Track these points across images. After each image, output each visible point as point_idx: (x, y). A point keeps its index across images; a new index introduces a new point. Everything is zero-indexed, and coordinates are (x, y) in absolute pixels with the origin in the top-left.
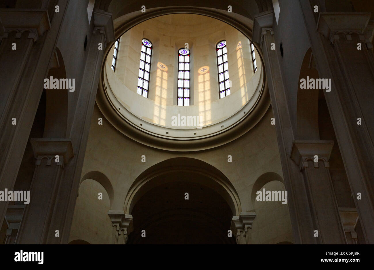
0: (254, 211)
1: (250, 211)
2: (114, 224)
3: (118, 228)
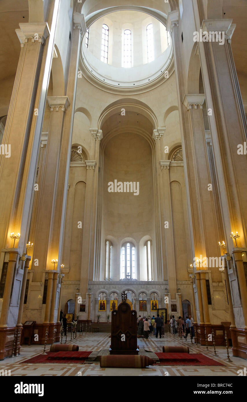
0: (165, 127)
1: (162, 127)
2: (93, 135)
3: (95, 137)
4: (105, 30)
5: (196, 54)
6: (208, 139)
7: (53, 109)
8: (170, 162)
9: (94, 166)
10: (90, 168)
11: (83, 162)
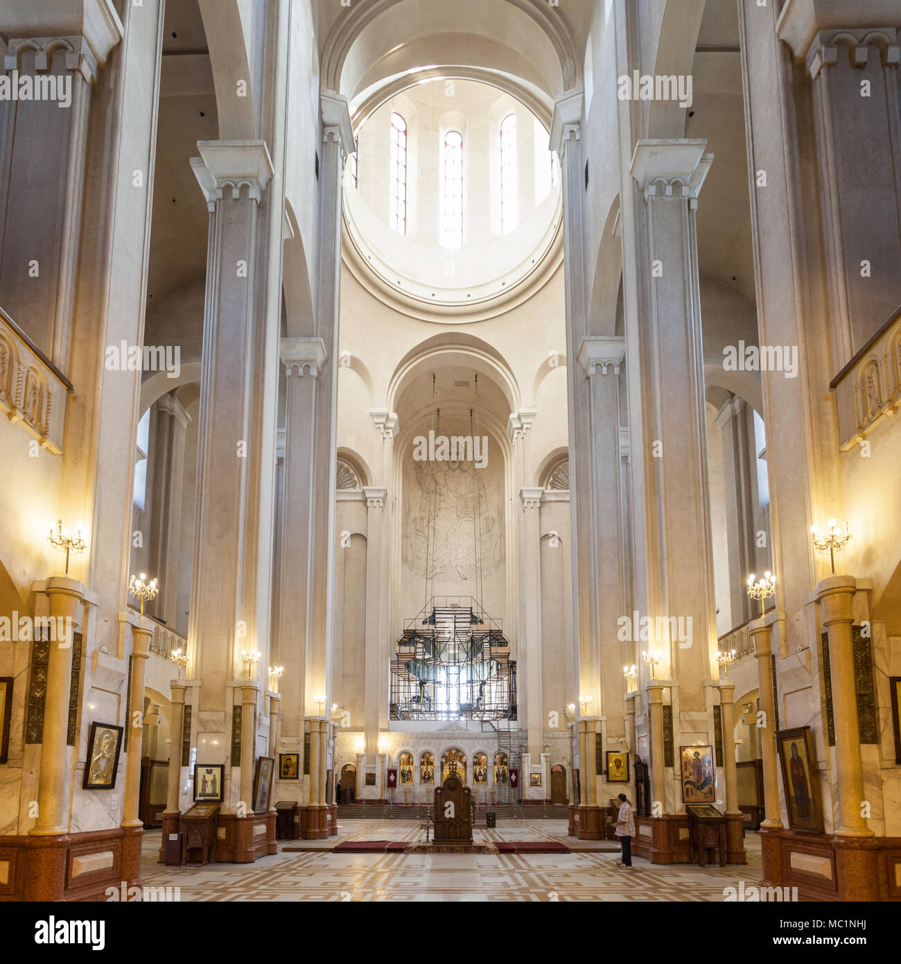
0: (536, 406)
1: (530, 407)
2: (378, 426)
3: (382, 430)
4: (399, 131)
5: (614, 235)
6: (624, 447)
7: (290, 371)
8: (543, 493)
9: (381, 500)
10: (375, 504)
11: (358, 490)
